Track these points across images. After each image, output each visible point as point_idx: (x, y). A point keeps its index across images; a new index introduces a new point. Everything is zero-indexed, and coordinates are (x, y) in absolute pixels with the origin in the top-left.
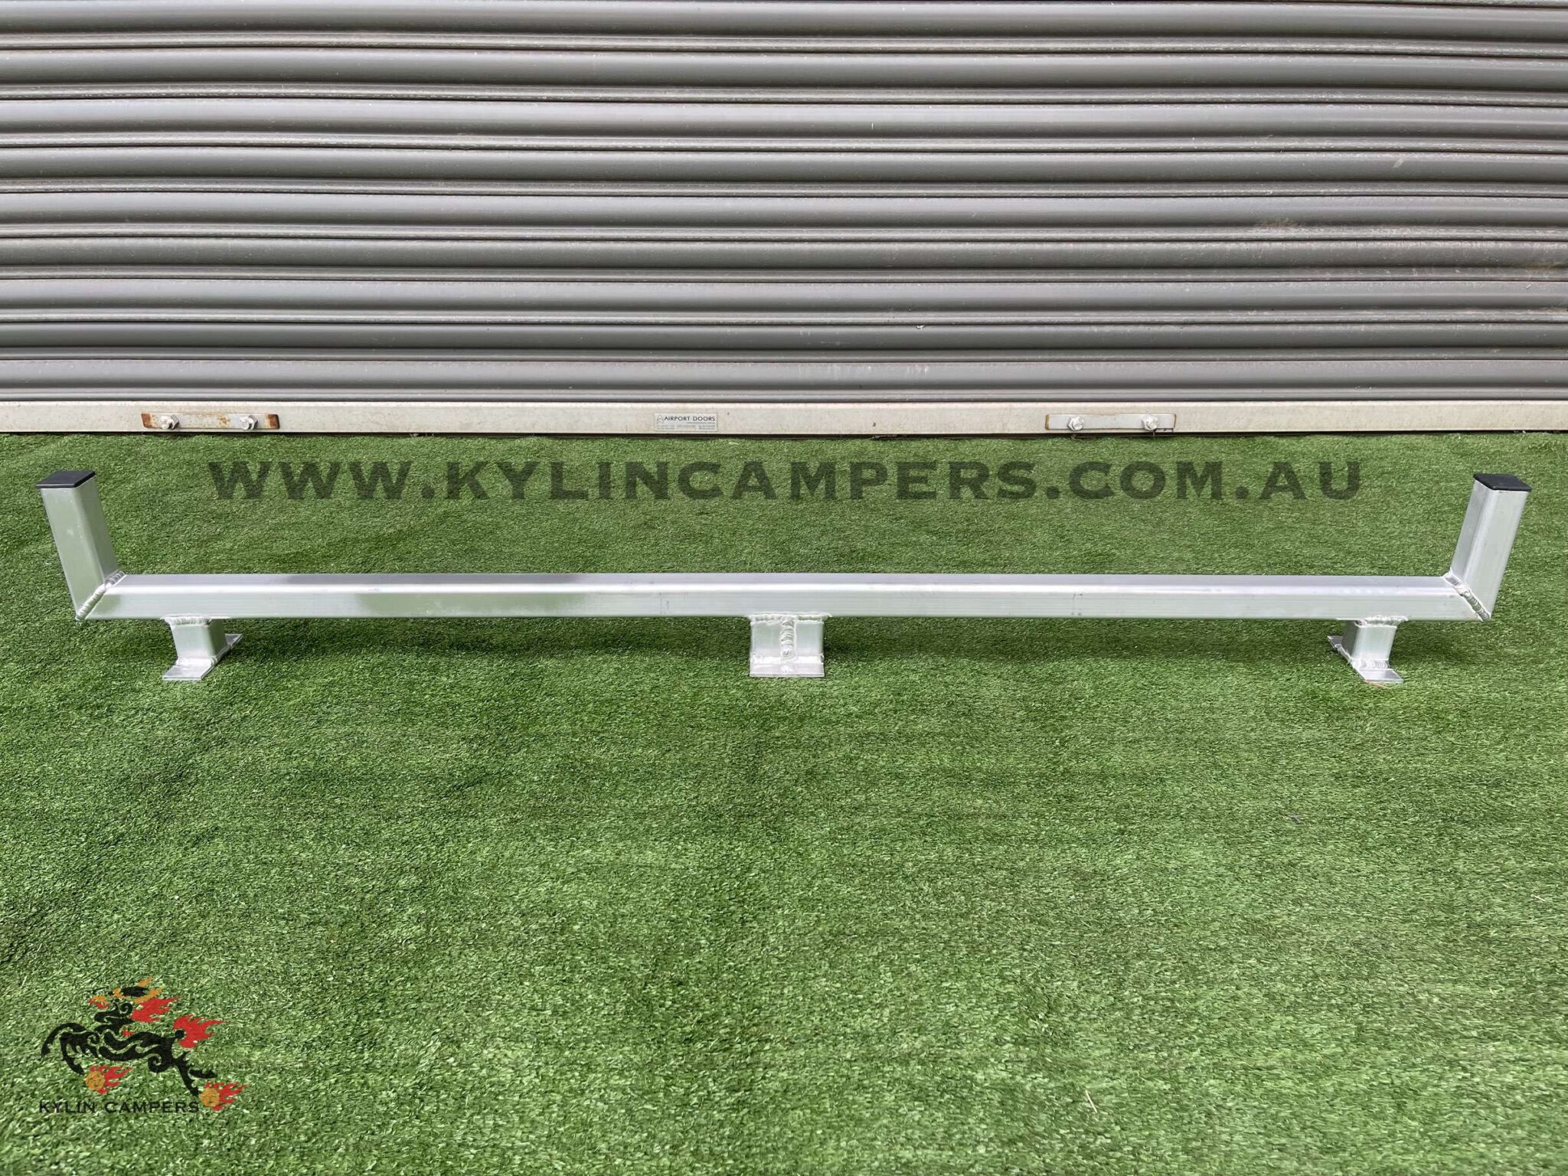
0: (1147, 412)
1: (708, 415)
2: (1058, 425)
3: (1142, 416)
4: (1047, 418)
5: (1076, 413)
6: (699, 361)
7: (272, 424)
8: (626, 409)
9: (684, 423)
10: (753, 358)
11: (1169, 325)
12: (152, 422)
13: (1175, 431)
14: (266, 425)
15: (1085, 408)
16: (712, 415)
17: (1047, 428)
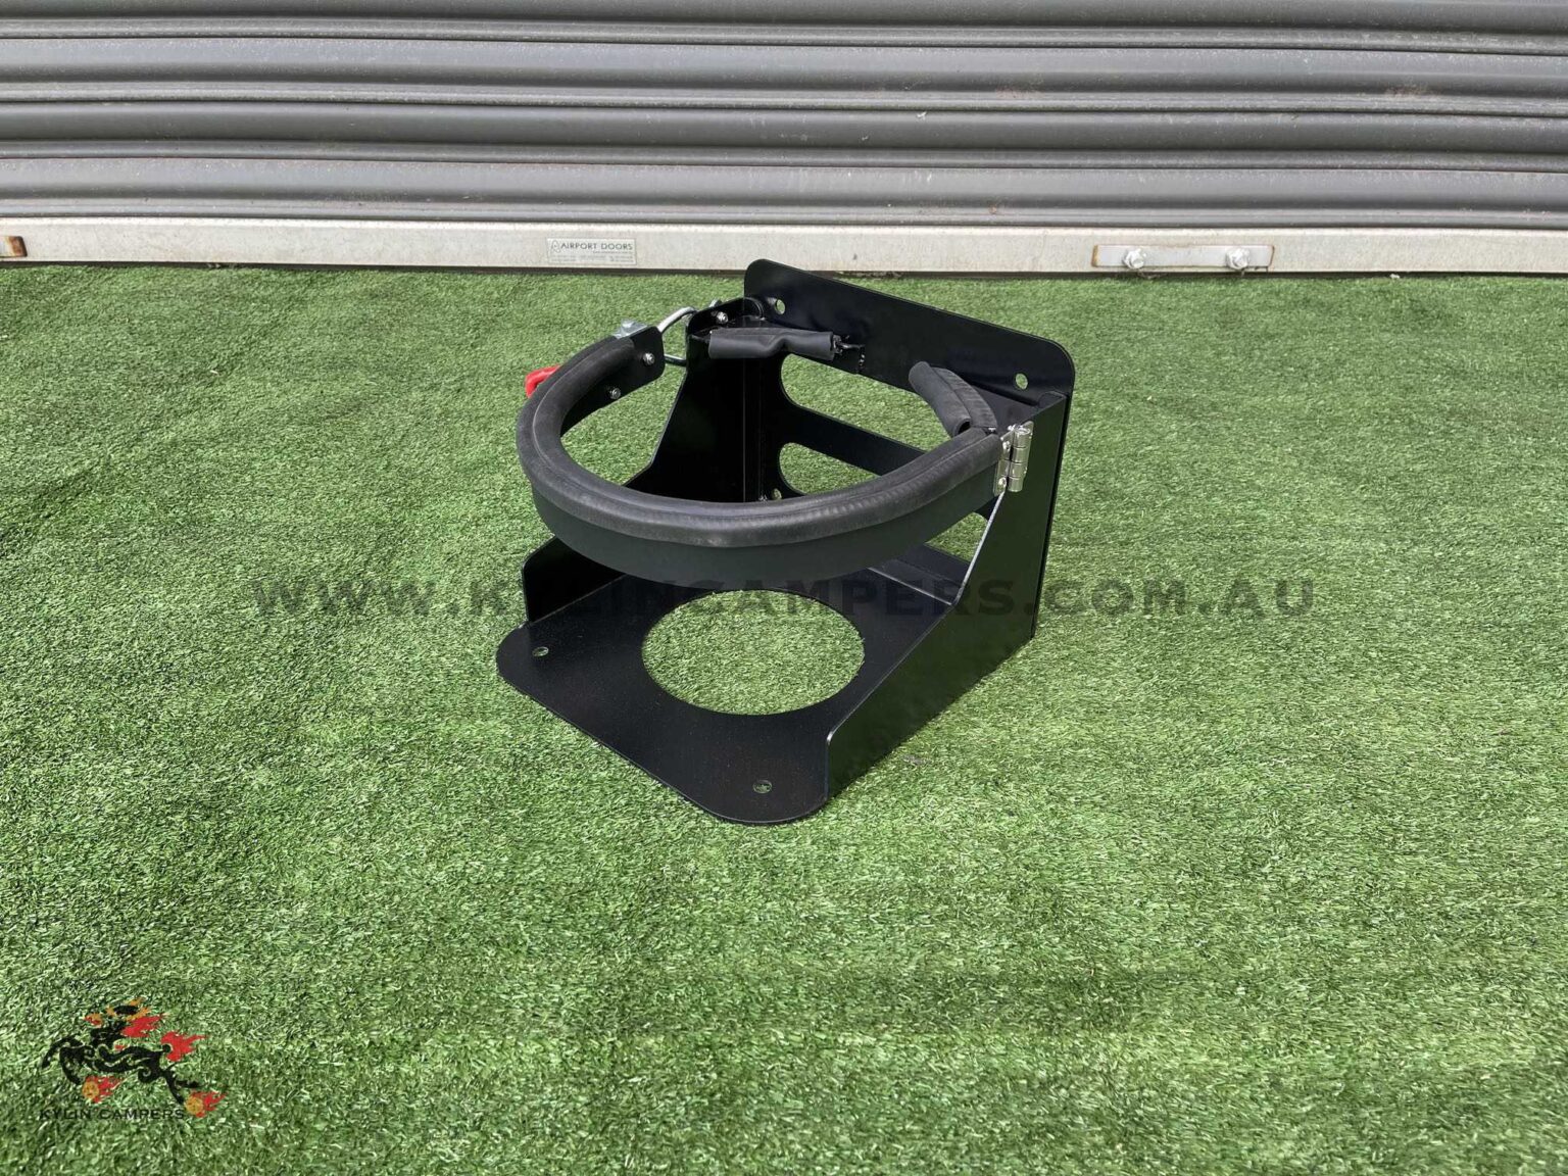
0: (1235, 243)
1: (622, 242)
2: (1110, 260)
3: (1226, 249)
4: (1095, 250)
5: (1135, 244)
6: (608, 163)
8: (506, 232)
9: (589, 252)
10: (684, 159)
11: (1276, 113)
13: (1270, 270)
15: (1149, 237)
16: (628, 241)
17: (1094, 264)
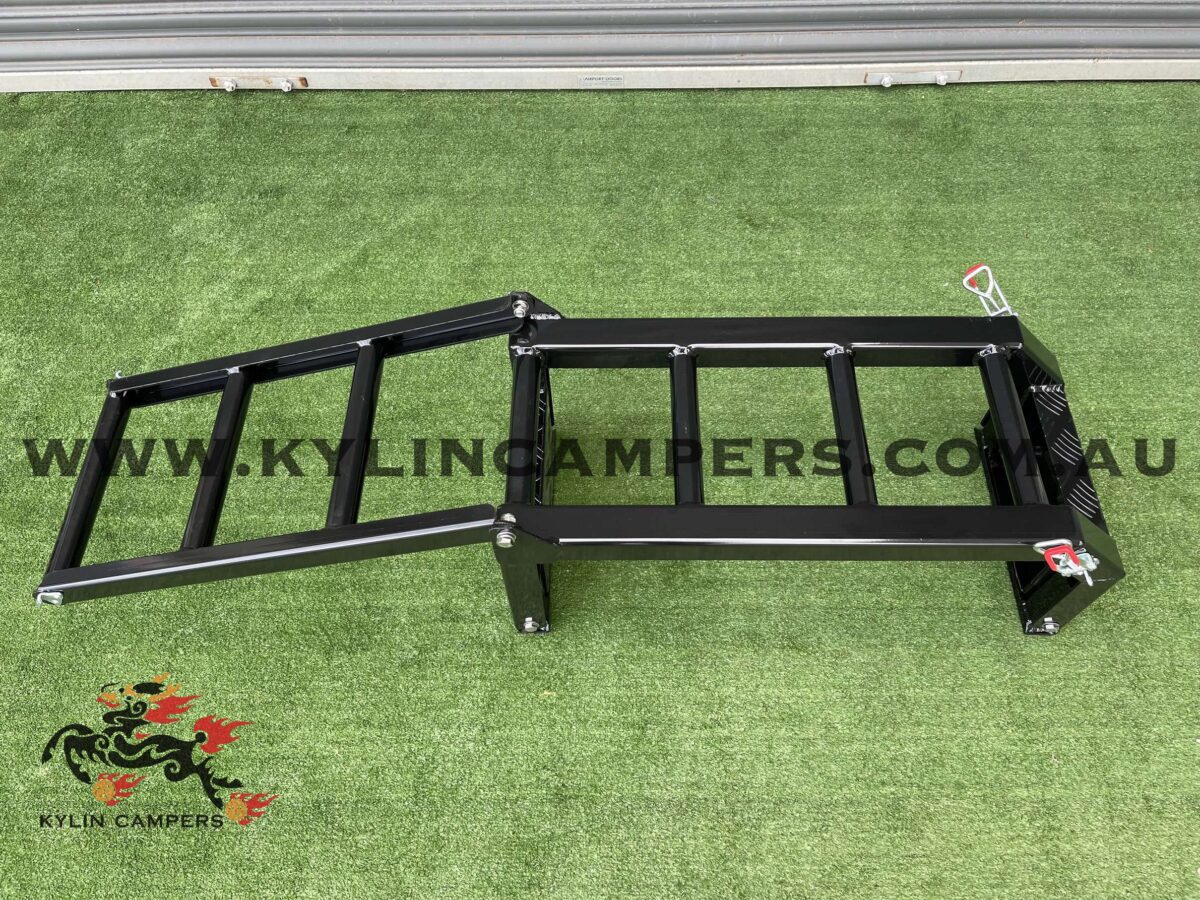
0: (941, 70)
1: (617, 76)
2: (873, 80)
3: (936, 73)
4: (867, 75)
5: (889, 71)
7: (303, 84)
8: (556, 73)
9: (600, 81)
12: (218, 83)
13: (961, 81)
14: (299, 85)
15: (896, 68)
16: (620, 76)
17: (865, 82)
